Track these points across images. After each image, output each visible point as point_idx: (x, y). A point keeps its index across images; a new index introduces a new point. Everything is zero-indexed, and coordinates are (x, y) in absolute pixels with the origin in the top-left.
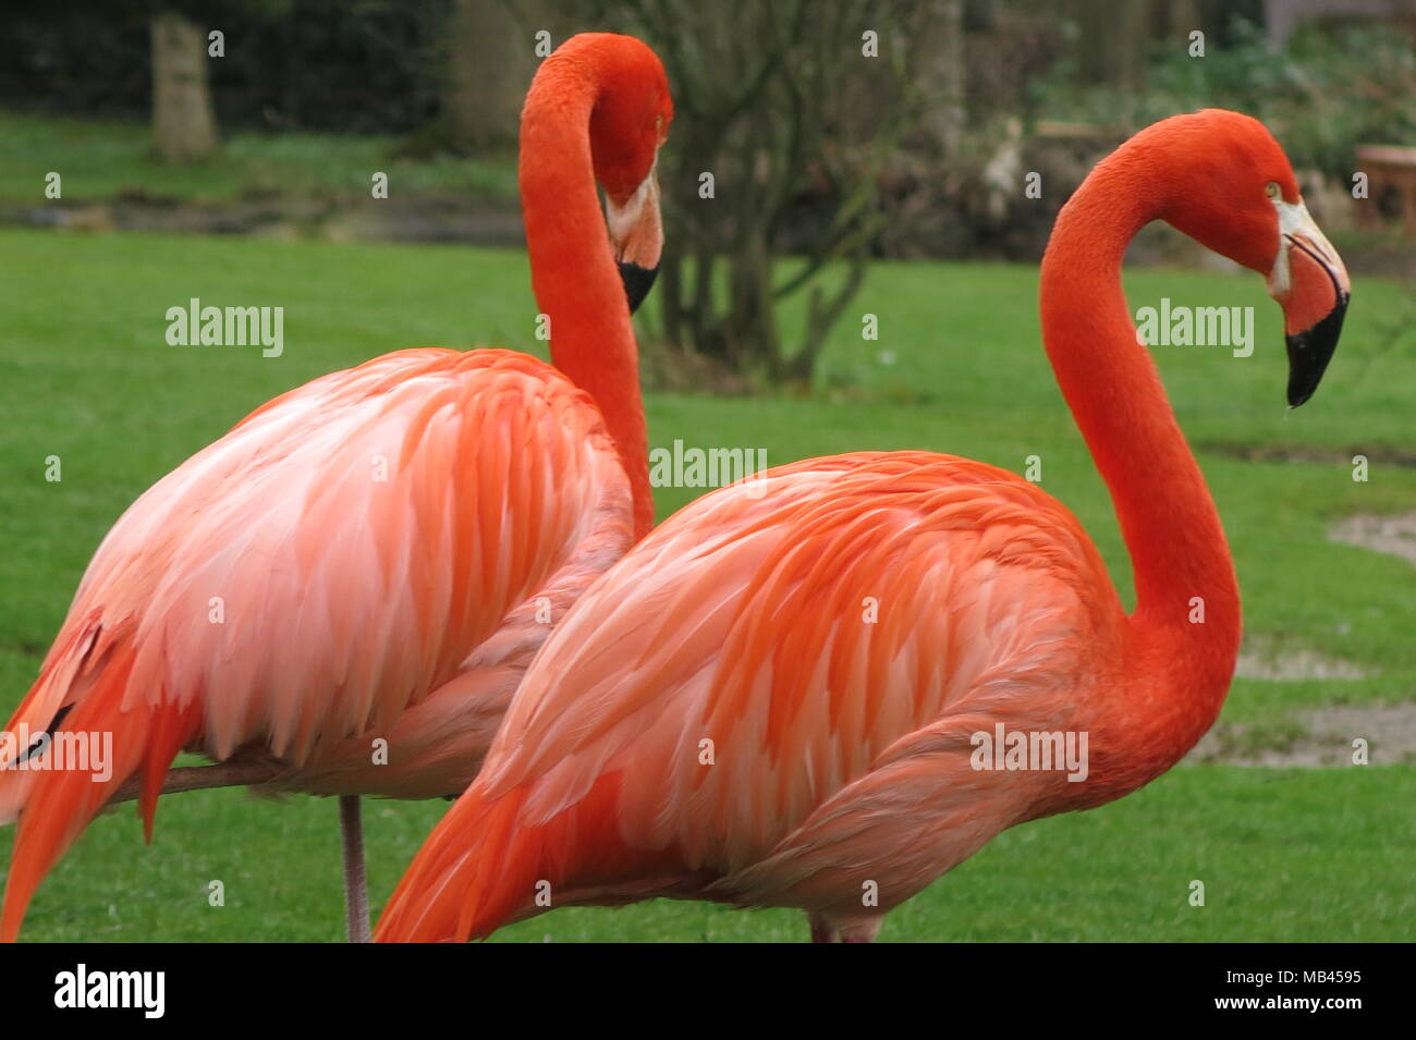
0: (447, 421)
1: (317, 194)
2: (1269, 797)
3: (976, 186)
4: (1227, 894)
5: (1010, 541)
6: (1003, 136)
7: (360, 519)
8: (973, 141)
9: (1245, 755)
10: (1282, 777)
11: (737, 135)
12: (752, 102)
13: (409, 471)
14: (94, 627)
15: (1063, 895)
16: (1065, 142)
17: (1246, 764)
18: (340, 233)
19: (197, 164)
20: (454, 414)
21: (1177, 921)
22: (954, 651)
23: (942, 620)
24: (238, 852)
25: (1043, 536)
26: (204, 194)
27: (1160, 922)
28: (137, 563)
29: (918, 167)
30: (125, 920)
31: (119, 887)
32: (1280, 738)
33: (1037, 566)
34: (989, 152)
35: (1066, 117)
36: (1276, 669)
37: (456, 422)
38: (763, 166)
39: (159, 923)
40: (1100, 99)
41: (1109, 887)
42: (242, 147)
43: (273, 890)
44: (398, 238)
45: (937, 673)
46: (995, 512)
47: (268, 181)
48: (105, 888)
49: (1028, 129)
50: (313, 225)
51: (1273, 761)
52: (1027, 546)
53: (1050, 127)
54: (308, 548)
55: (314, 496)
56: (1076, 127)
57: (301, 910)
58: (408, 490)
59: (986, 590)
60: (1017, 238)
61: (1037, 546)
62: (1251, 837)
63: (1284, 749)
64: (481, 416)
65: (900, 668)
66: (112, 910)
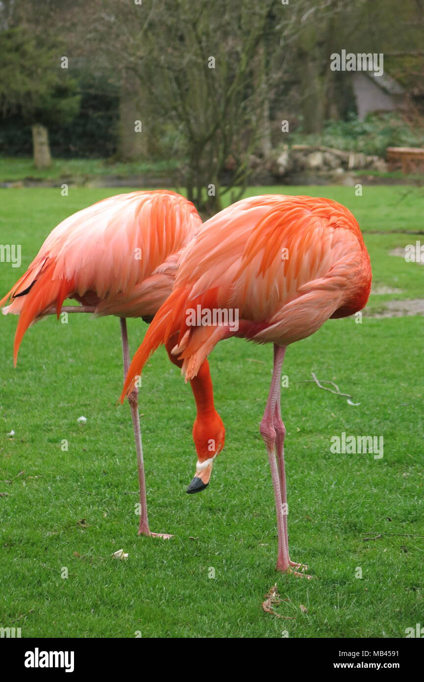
0: (148, 205)
1: (82, 175)
2: (378, 326)
3: (275, 165)
4: (370, 351)
5: (339, 220)
6: (283, 150)
7: (123, 230)
8: (274, 152)
9: (369, 316)
10: (382, 320)
11: (208, 148)
12: (211, 137)
13: (138, 217)
14: (47, 257)
15: (322, 353)
16: (301, 150)
17: (370, 318)
18: (91, 186)
19: (47, 169)
20: (150, 203)
21: (356, 358)
22: (323, 253)
23: (319, 245)
24: (79, 350)
25: (346, 220)
26: (49, 178)
27: (351, 359)
28: (58, 240)
29: (258, 161)
30: (48, 369)
31: (45, 360)
32: (380, 310)
33: (346, 228)
34: (279, 155)
35: (301, 143)
36: (377, 291)
37: (151, 205)
38: (215, 160)
39: (58, 370)
40: (311, 138)
41: (335, 350)
42: (59, 163)
43: (90, 360)
44: (107, 187)
45: (318, 260)
46: (333, 212)
47: (68, 172)
48: (41, 361)
49: (290, 148)
50: (83, 184)
51: (378, 317)
52: (342, 222)
53: (296, 146)
54: (108, 238)
55: (110, 224)
56: (304, 146)
57: (99, 365)
58: (138, 223)
59: (331, 236)
60: (288, 179)
61: (345, 223)
62: (375, 336)
63: (381, 313)
64: (157, 203)
65: (306, 258)
66: (44, 366)
